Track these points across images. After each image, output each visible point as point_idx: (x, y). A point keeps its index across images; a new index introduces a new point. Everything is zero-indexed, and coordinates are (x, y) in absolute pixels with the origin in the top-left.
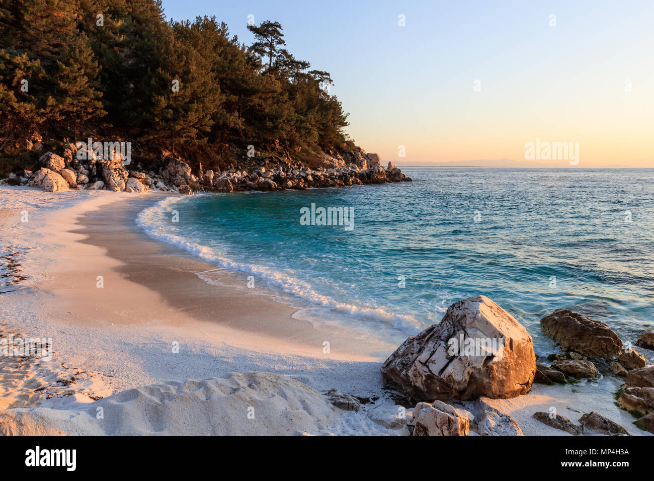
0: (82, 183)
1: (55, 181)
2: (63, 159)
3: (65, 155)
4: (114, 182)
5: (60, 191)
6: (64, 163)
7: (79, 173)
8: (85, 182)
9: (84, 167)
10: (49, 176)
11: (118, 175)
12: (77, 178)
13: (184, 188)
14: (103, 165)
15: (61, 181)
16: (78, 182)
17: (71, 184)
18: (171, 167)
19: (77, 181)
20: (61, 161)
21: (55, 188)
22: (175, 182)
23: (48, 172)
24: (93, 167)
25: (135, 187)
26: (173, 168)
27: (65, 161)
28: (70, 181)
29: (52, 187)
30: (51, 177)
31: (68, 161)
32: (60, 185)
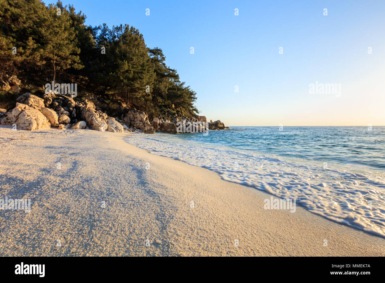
0: (64, 123)
1: (34, 118)
2: (43, 100)
3: (45, 97)
4: (97, 122)
5: (40, 129)
6: (44, 105)
7: (60, 114)
8: (67, 122)
9: (64, 109)
10: (27, 112)
11: (99, 116)
12: (59, 118)
13: (149, 129)
14: (82, 108)
15: (42, 119)
16: (60, 121)
17: (53, 123)
18: (130, 115)
19: (58, 120)
20: (40, 101)
21: (34, 126)
22: (135, 125)
23: (25, 108)
24: (73, 109)
25: (116, 127)
26: (132, 115)
27: (45, 102)
28: (51, 120)
29: (30, 124)
30: (29, 114)
31: (48, 102)
32: (40, 123)
